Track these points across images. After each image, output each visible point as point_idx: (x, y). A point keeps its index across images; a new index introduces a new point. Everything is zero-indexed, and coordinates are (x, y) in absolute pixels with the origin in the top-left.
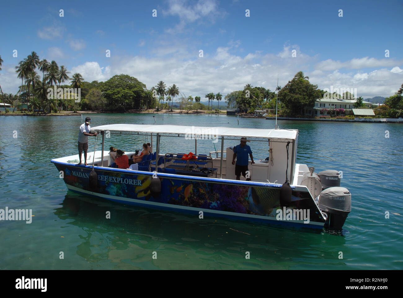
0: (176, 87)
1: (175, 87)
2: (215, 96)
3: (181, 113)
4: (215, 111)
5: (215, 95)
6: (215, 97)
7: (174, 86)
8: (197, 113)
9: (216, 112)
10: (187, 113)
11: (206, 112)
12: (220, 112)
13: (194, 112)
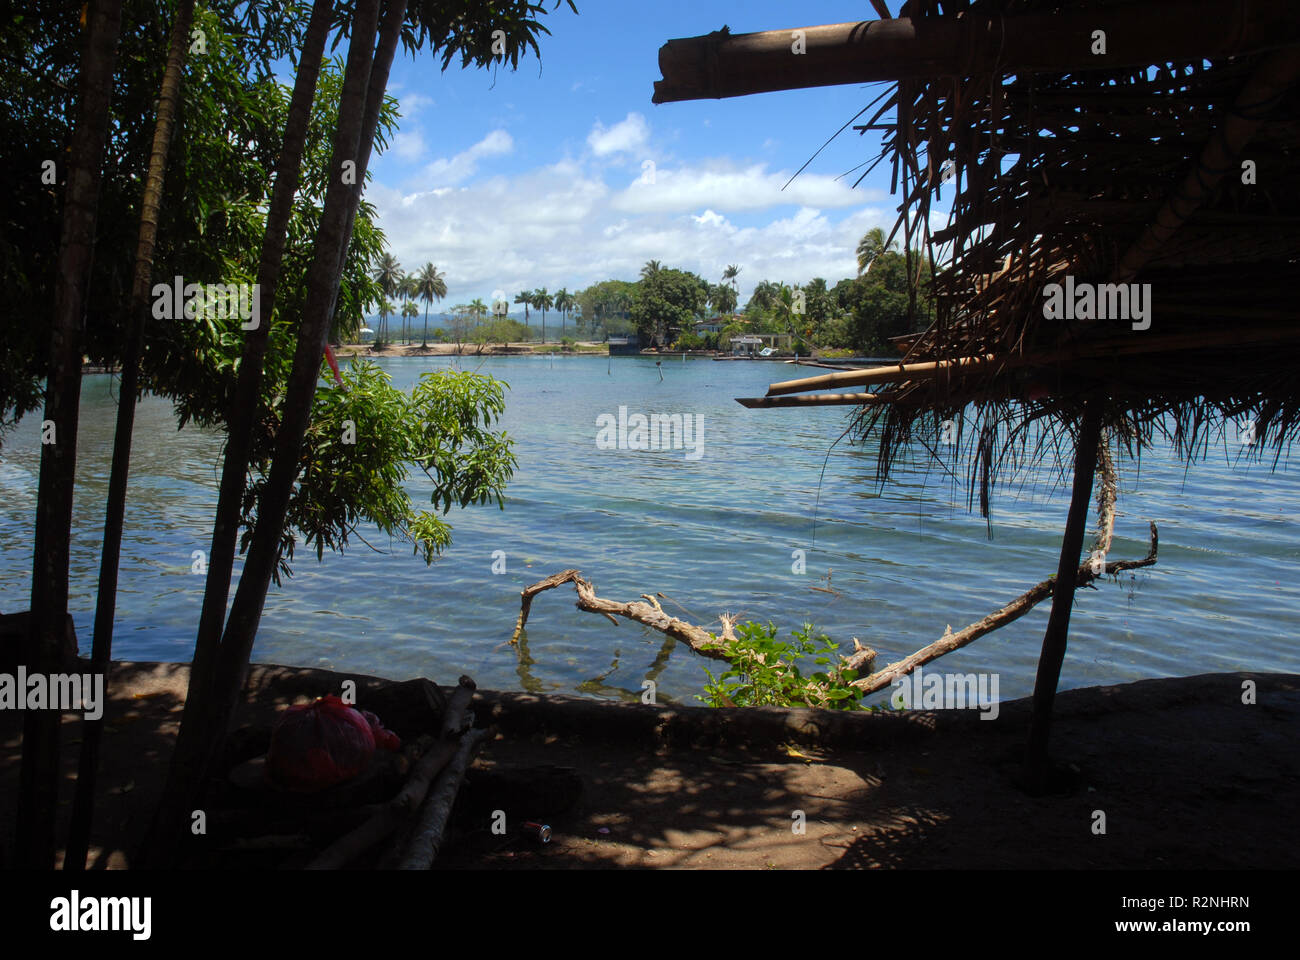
0: (438, 272)
1: (434, 272)
2: (552, 298)
3: (458, 353)
4: (561, 346)
5: (553, 294)
6: (554, 302)
7: (431, 270)
8: (507, 351)
9: (564, 349)
10: (479, 353)
11: (535, 349)
12: (577, 346)
13: (496, 349)
